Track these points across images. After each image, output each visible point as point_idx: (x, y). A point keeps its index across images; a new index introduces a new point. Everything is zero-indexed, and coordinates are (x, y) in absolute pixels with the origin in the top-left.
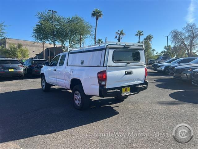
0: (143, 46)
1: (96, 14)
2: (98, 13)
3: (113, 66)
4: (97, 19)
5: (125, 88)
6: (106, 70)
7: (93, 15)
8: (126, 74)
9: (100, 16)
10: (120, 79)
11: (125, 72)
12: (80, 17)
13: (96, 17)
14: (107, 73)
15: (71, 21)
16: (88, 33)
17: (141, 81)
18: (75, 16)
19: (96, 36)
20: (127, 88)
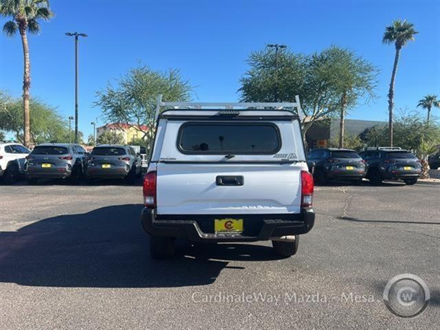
0: (296, 109)
1: (398, 35)
2: (403, 30)
3: (178, 160)
4: (398, 47)
5: (224, 221)
6: (155, 169)
7: (388, 37)
8: (218, 183)
9: (408, 36)
10: (200, 195)
11: (218, 178)
12: (342, 47)
13: (395, 41)
14: (158, 177)
15: (319, 61)
16: (362, 83)
17: (285, 208)
18: (329, 48)
19: (393, 90)
20: (231, 220)
